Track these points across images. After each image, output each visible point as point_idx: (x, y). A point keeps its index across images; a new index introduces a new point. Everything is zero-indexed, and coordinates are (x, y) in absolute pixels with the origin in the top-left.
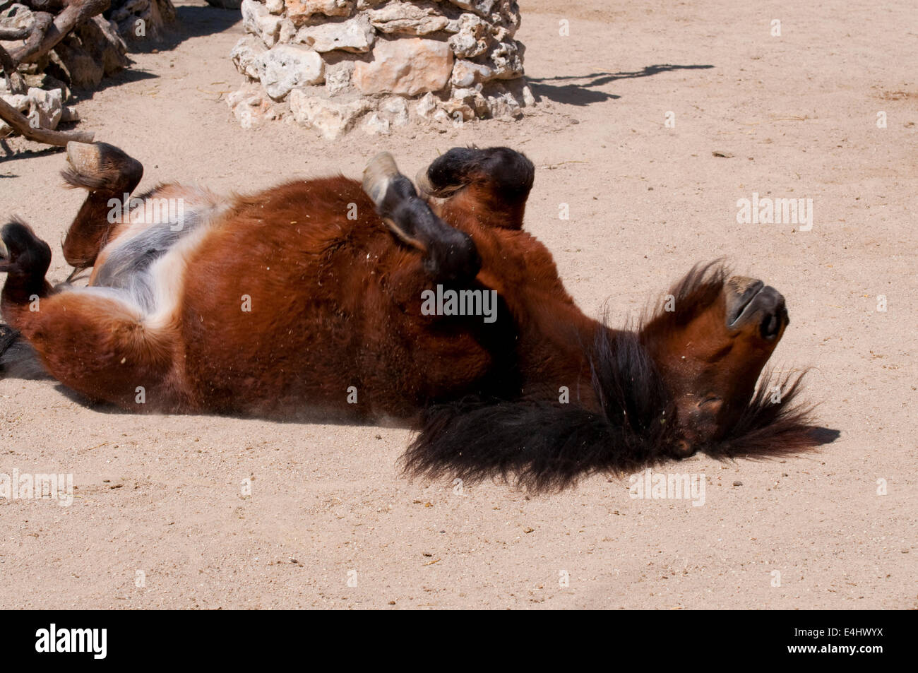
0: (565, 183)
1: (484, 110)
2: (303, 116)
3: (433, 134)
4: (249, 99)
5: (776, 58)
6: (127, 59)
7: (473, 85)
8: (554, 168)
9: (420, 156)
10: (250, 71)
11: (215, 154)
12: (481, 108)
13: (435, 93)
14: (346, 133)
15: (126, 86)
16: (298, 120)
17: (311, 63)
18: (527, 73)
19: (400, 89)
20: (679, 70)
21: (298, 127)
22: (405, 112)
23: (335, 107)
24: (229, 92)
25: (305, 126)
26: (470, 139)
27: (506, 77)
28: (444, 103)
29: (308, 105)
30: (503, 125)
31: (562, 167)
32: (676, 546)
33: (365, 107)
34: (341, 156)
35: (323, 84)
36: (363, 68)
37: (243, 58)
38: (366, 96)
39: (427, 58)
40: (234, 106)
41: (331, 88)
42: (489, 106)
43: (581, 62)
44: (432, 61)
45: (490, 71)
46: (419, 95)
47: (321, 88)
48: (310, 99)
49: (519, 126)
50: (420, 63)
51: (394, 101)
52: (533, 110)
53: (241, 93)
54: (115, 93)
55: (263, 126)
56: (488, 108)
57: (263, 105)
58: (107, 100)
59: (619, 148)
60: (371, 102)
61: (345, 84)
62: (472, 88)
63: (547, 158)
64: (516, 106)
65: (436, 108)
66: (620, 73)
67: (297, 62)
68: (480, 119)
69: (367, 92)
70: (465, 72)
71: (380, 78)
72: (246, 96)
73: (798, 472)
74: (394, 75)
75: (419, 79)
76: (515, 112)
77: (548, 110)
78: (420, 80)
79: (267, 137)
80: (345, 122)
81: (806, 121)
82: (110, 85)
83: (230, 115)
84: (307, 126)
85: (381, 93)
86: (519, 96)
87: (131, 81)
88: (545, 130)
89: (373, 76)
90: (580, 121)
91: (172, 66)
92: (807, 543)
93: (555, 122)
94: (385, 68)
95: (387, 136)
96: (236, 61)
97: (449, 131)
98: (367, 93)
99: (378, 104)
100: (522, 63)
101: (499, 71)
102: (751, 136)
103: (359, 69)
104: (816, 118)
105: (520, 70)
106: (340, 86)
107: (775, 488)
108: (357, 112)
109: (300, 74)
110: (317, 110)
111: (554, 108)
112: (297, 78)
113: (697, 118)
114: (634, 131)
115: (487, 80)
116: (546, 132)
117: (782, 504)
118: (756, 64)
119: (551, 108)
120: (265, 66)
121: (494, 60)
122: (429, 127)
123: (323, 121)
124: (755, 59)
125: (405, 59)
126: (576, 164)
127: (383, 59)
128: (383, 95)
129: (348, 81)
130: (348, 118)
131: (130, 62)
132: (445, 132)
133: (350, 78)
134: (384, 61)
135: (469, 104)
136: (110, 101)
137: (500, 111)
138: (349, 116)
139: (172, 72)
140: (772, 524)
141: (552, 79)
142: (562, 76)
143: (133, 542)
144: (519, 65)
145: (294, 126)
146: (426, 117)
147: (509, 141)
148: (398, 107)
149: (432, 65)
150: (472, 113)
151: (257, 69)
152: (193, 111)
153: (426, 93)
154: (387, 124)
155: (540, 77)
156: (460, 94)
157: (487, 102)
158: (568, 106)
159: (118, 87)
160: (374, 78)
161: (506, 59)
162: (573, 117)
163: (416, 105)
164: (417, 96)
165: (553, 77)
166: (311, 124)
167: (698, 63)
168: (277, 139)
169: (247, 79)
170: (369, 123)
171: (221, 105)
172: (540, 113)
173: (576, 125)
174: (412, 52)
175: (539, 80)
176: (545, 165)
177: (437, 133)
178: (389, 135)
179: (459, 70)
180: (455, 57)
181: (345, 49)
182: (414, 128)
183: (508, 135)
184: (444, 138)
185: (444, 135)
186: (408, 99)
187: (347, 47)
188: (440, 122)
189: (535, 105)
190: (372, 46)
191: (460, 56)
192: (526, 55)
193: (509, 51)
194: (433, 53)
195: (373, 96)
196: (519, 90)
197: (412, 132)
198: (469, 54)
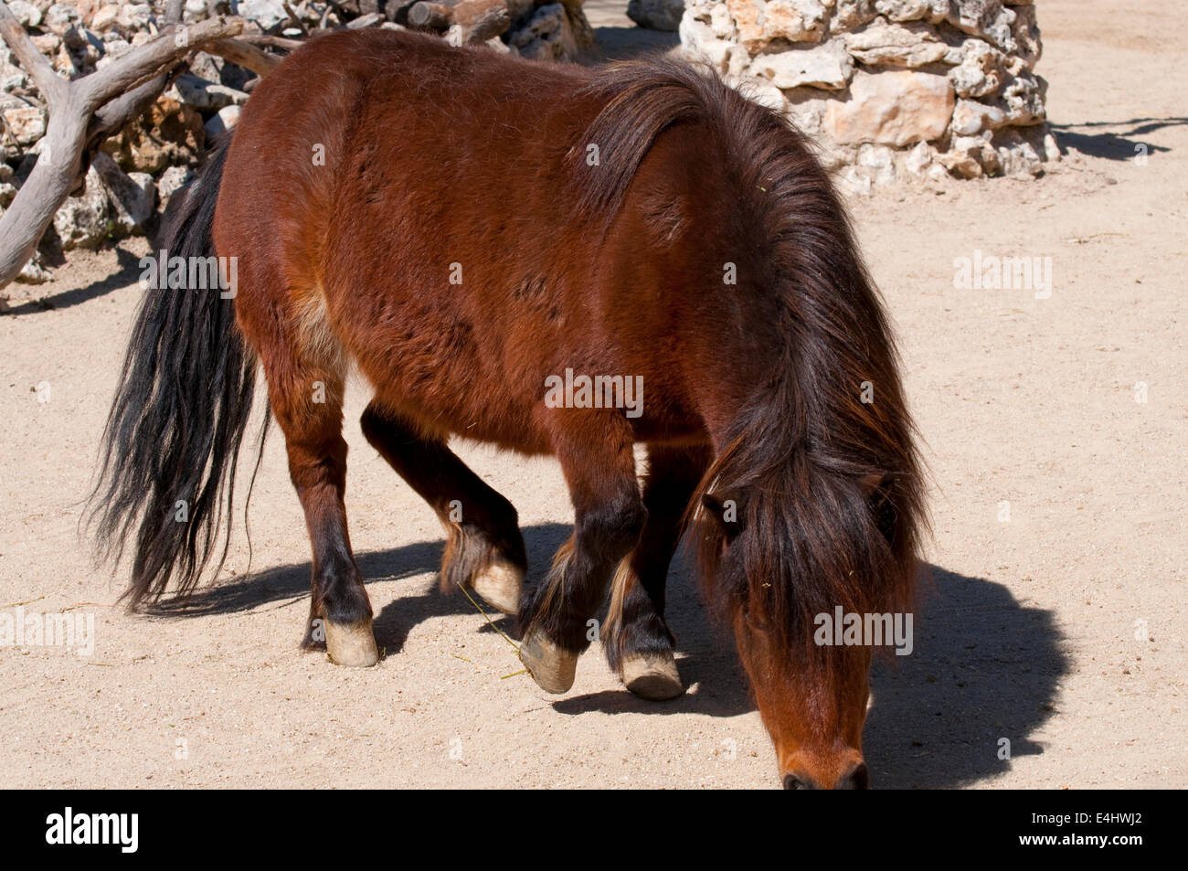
0: (1100, 262)
1: (994, 165)
3: (927, 195)
7: (980, 132)
8: (1085, 242)
9: (911, 225)
12: (990, 162)
13: (930, 143)
18: (1051, 118)
19: (886, 137)
22: (891, 167)
26: (976, 202)
27: (1022, 123)
28: (943, 156)
30: (1018, 185)
31: (1095, 241)
33: (839, 160)
36: (837, 109)
38: (841, 145)
39: (920, 97)
42: (1000, 160)
43: (1120, 104)
44: (927, 101)
45: (1003, 115)
46: (909, 144)
49: (1039, 187)
50: (911, 103)
51: (877, 153)
52: (1057, 166)
56: (998, 162)
59: (1169, 216)
60: (847, 153)
61: (814, 130)
62: (979, 137)
63: (1075, 228)
64: (1035, 160)
65: (931, 162)
66: (1170, 119)
68: (989, 177)
69: (843, 140)
70: (969, 115)
71: (859, 123)
74: (878, 119)
75: (909, 124)
76: (1034, 169)
77: (1077, 166)
78: (911, 126)
85: (860, 142)
86: (1039, 147)
88: (1074, 192)
89: (850, 120)
90: (1119, 182)
93: (1086, 181)
94: (865, 110)
95: (868, 198)
97: (947, 191)
98: (841, 142)
99: (857, 156)
100: (1043, 104)
101: (1014, 114)
103: (832, 111)
105: (1040, 114)
106: (808, 132)
111: (1085, 164)
115: (999, 126)
116: (1075, 195)
119: (1081, 163)
121: (1007, 101)
122: (922, 187)
125: (892, 97)
126: (1114, 236)
127: (864, 98)
128: (863, 144)
129: (819, 126)
132: (943, 193)
133: (821, 122)
134: (864, 100)
135: (975, 157)
137: (1015, 167)
141: (1082, 125)
142: (1094, 121)
144: (1040, 107)
146: (918, 174)
147: (1026, 205)
148: (882, 160)
149: (927, 106)
150: (978, 169)
153: (919, 143)
154: (867, 182)
155: (1067, 123)
156: (963, 145)
157: (998, 155)
158: (1103, 161)
160: (851, 123)
161: (1023, 99)
162: (1109, 175)
163: (905, 158)
164: (906, 147)
165: (1083, 122)
170: (845, 182)
172: (1067, 170)
173: (1112, 186)
174: (901, 90)
175: (1064, 127)
176: (1074, 238)
177: (933, 195)
178: (871, 197)
179: (962, 113)
180: (956, 96)
181: (815, 85)
182: (904, 188)
183: (1025, 197)
184: (943, 201)
185: (941, 197)
186: (895, 150)
187: (817, 82)
188: (936, 181)
189: (1060, 160)
190: (849, 81)
191: (962, 95)
192: (1049, 94)
193: (1028, 89)
194: (928, 90)
195: (850, 146)
196: (1039, 140)
197: (900, 194)
198: (976, 92)
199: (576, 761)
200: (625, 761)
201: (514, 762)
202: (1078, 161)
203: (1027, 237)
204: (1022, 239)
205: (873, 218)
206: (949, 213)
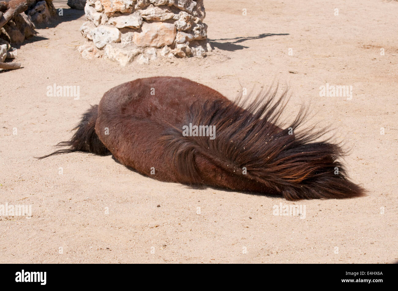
0: (225, 85)
2: (111, 56)
3: (168, 63)
4: (88, 49)
5: (316, 30)
6: (35, 31)
7: (185, 42)
8: (220, 78)
9: (162, 73)
10: (88, 36)
11: (73, 73)
12: (188, 52)
13: (168, 46)
14: (130, 63)
15: (35, 43)
16: (109, 58)
17: (115, 33)
18: (208, 37)
19: (153, 44)
20: (274, 36)
21: (109, 61)
22: (156, 54)
23: (126, 52)
24: (79, 46)
25: (112, 60)
26: (184, 65)
27: (199, 39)
28: (173, 50)
29: (113, 51)
30: (198, 60)
31: (223, 78)
32: (273, 241)
33: (138, 52)
34: (128, 73)
35: (120, 42)
37: (85, 31)
39: (165, 31)
40: (81, 52)
41: (123, 44)
42: (192, 51)
43: (232, 32)
44: (167, 32)
45: (193, 36)
47: (119, 44)
48: (114, 49)
49: (205, 60)
50: (162, 33)
51: (151, 50)
52: (211, 53)
53: (84, 47)
54: (30, 46)
55: (94, 60)
56: (191, 53)
57: (94, 51)
58: (27, 49)
59: (248, 69)
60: (141, 50)
61: (130, 42)
62: (185, 44)
63: (217, 74)
64: (204, 51)
65: (169, 52)
66: (249, 37)
67: (108, 33)
68: (188, 57)
70: (181, 37)
71: (145, 40)
72: (87, 48)
73: (326, 209)
74: (151, 38)
76: (203, 54)
77: (218, 53)
78: (162, 40)
79: (96, 65)
80: (129, 59)
81: (329, 58)
82: (28, 43)
83: (80, 56)
84: (113, 60)
85: (145, 46)
86: (205, 47)
87: (37, 41)
89: (142, 39)
90: (232, 58)
91: (55, 34)
92: (330, 240)
93: (221, 58)
94: (147, 35)
95: (148, 64)
96: (82, 32)
97: (174, 62)
98: (139, 46)
99: (144, 51)
100: (206, 33)
101: (196, 36)
102: (306, 64)
103: (136, 35)
104: (334, 56)
105: (205, 36)
106: (127, 43)
107: (316, 216)
108: (135, 54)
109: (110, 38)
110: (118, 53)
111: (220, 53)
112: (109, 39)
113: (282, 57)
114: (255, 62)
115: (191, 40)
116: (217, 63)
117: (319, 223)
118: (308, 33)
120: (95, 34)
121: (194, 32)
122: (166, 61)
123: (120, 58)
124: (307, 31)
125: (155, 31)
126: (230, 76)
127: (146, 32)
128: (146, 47)
130: (131, 57)
131: (36, 33)
132: (173, 63)
133: (132, 39)
135: (183, 51)
136: (28, 49)
137: (197, 54)
138: (131, 56)
139: (55, 37)
140: (315, 232)
142: (223, 38)
143: (38, 240)
144: (205, 34)
145: (107, 60)
146: (165, 56)
147: (200, 66)
148: (153, 52)
149: (167, 34)
150: (184, 55)
151: (91, 36)
152: (63, 54)
153: (165, 46)
154: (148, 59)
155: (214, 39)
156: (179, 46)
158: (226, 51)
159: (31, 43)
160: (142, 40)
161: (199, 31)
162: (228, 56)
163: (160, 51)
164: (161, 47)
165: (220, 39)
166: (115, 59)
167: (282, 33)
168: (100, 66)
169: (87, 40)
170: (140, 59)
171: (76, 51)
172: (214, 54)
173: (229, 60)
174: (159, 28)
175: (214, 40)
176: (217, 77)
177: (170, 63)
178: (149, 64)
179: (179, 36)
180: (177, 30)
181: (129, 27)
182: (160, 61)
183: (200, 64)
184: (173, 65)
185: (172, 64)
186: (157, 49)
187: (131, 26)
188: (171, 59)
189: (212, 51)
190: (141, 26)
191: (179, 30)
192: (208, 29)
193: (201, 28)
194: (168, 28)
195: (142, 47)
196: (205, 44)
197: (159, 63)
198: (183, 29)
199: (51, 253)
200: (67, 253)
201: (30, 254)
202: (218, 52)
203: (201, 77)
204: (199, 77)
205: (150, 71)
206: (175, 69)
